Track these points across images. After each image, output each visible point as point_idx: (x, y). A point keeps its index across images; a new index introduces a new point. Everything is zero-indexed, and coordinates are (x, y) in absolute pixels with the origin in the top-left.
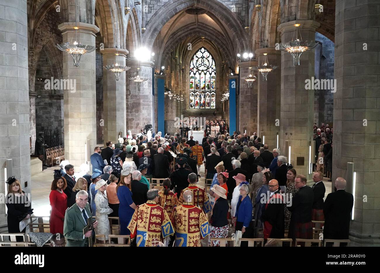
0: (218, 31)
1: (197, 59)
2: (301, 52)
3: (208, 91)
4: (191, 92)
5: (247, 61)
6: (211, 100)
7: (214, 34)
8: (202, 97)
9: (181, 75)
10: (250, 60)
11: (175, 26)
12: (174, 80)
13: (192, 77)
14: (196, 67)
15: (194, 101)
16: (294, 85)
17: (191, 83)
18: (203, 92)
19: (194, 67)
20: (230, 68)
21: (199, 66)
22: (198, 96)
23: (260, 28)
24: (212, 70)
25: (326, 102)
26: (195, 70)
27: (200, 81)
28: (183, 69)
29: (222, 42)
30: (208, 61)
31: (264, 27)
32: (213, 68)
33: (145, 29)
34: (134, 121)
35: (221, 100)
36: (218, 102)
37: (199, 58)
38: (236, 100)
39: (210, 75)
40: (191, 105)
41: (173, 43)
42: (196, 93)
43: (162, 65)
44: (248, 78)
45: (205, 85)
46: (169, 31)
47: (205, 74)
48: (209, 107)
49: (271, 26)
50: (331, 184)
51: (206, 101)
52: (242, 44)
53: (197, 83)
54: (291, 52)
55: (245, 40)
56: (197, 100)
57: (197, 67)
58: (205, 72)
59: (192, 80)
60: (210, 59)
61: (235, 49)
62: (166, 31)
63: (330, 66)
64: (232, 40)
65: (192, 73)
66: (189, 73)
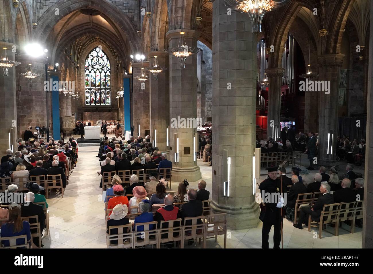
0: (112, 33)
1: (92, 58)
2: (186, 57)
3: (104, 89)
4: (86, 90)
5: (139, 62)
6: (106, 97)
7: (109, 35)
8: (98, 94)
9: (76, 73)
10: (142, 61)
11: (70, 24)
12: (69, 77)
13: (87, 75)
14: (91, 65)
15: (89, 98)
16: (180, 85)
17: (87, 81)
18: (99, 89)
19: (89, 65)
20: (124, 68)
21: (95, 64)
22: (94, 94)
23: (151, 33)
24: (107, 69)
25: (206, 100)
26: (90, 68)
27: (95, 79)
28: (78, 66)
29: (116, 43)
30: (103, 60)
31: (155, 32)
32: (108, 68)
33: (36, 24)
34: (26, 118)
35: (116, 97)
36: (113, 99)
37: (94, 57)
38: (130, 98)
39: (105, 74)
40: (87, 102)
41: (67, 40)
42: (91, 91)
43: (56, 62)
44: (140, 78)
45: (100, 82)
46: (63, 29)
47: (100, 72)
48: (104, 104)
49: (161, 32)
50: (212, 169)
51: (102, 98)
52: (134, 46)
53: (92, 81)
54: (178, 56)
55: (138, 43)
56: (93, 96)
57: (92, 65)
58: (100, 70)
59: (88, 78)
60: (105, 58)
61: (128, 50)
62: (60, 29)
63: (209, 70)
64: (126, 42)
65: (87, 71)
66: (84, 71)
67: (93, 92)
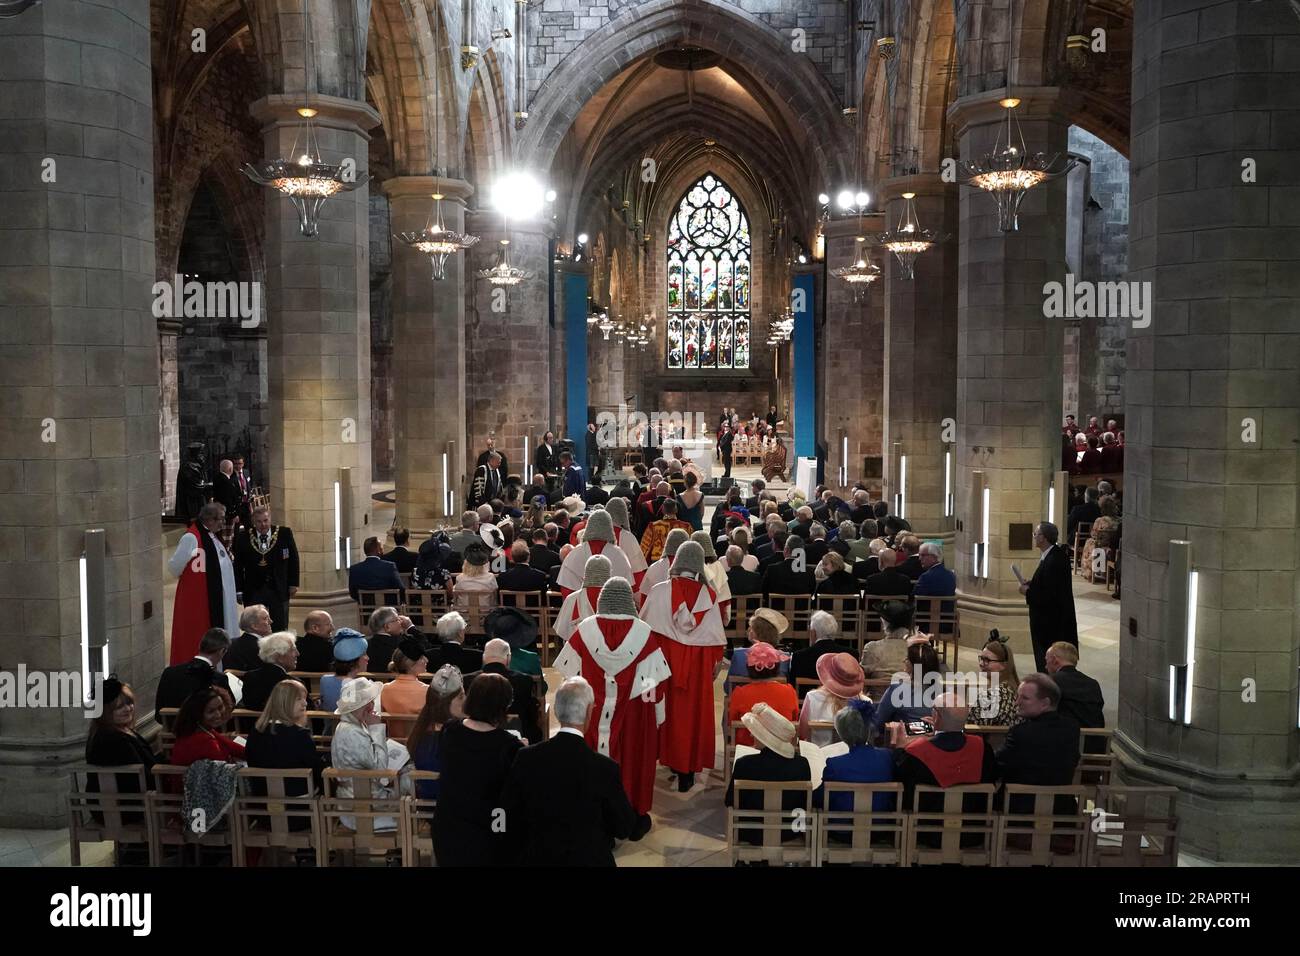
0: (757, 122)
1: (691, 210)
2: (1023, 189)
3: (727, 314)
4: (671, 317)
5: (850, 217)
6: (736, 343)
7: (746, 131)
8: (709, 332)
9: (641, 263)
10: (861, 214)
11: (623, 104)
12: (618, 278)
13: (676, 269)
14: (687, 235)
15: (680, 344)
16: (1000, 295)
17: (673, 289)
18: (710, 316)
19: (682, 237)
20: (796, 239)
21: (698, 233)
22: (694, 331)
23: (892, 111)
24: (740, 245)
25: (1102, 349)
26: (685, 246)
27: (701, 282)
28: (645, 242)
29: (770, 156)
30: (727, 217)
31: (906, 109)
32: (743, 241)
33: (525, 115)
34: (491, 409)
35: (769, 343)
36: (759, 350)
37: (697, 209)
38: (816, 343)
39: (731, 263)
40: (672, 358)
41: (613, 159)
42: (687, 321)
43: (578, 231)
44: (853, 273)
45: (716, 292)
46: (603, 124)
47: (717, 259)
48: (729, 364)
49: (927, 105)
50: (1119, 610)
51: (720, 343)
52: (833, 162)
53: (691, 287)
54: (990, 189)
55: (844, 151)
56: (692, 340)
57: (691, 236)
58: (717, 252)
59: (676, 278)
60: (733, 210)
61: (811, 178)
62: (593, 123)
63: (1115, 234)
64: (802, 149)
65: (675, 257)
66: (665, 256)
67: (693, 324)
